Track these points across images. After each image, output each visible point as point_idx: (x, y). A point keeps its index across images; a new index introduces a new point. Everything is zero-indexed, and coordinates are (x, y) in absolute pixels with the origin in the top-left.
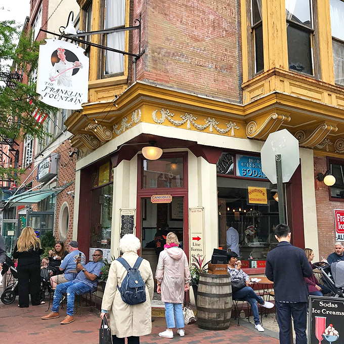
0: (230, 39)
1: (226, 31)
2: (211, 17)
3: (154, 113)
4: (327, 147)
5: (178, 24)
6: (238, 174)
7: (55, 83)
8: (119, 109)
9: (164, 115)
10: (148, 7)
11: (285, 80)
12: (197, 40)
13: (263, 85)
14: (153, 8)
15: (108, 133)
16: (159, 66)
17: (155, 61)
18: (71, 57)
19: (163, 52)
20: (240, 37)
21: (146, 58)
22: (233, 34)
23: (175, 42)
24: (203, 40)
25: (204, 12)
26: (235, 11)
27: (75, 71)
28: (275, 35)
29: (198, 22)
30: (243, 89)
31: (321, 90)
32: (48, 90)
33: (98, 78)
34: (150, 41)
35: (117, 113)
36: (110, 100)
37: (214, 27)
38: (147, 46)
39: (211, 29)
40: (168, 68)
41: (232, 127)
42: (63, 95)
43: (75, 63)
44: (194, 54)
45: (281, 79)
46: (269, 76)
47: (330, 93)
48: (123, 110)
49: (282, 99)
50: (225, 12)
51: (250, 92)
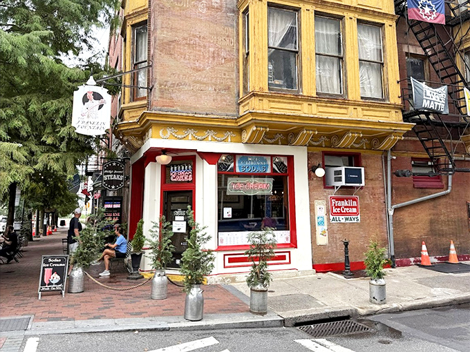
0: (229, 64)
1: (225, 59)
2: (212, 49)
3: (161, 132)
4: (323, 143)
5: (182, 60)
6: (238, 170)
7: (85, 117)
8: (141, 127)
9: (169, 131)
10: (156, 51)
11: (264, 99)
12: (198, 70)
13: (248, 103)
14: (161, 51)
15: (139, 142)
16: (165, 95)
17: (162, 91)
18: (97, 96)
19: (169, 84)
20: (238, 61)
21: (155, 91)
22: (231, 60)
23: (179, 75)
24: (204, 69)
25: (205, 46)
26: (234, 40)
27: (101, 107)
28: (257, 63)
29: (200, 55)
30: (239, 104)
31: (300, 102)
32: (80, 123)
33: (130, 101)
34: (158, 77)
35: (142, 129)
36: (135, 120)
37: (213, 57)
38: (155, 82)
39: (211, 59)
40: (173, 95)
41: (229, 135)
42: (91, 125)
43: (100, 101)
44: (196, 82)
45: (260, 98)
46: (251, 96)
47: (311, 103)
48: (145, 127)
49: (256, 116)
50: (224, 43)
51: (243, 106)
